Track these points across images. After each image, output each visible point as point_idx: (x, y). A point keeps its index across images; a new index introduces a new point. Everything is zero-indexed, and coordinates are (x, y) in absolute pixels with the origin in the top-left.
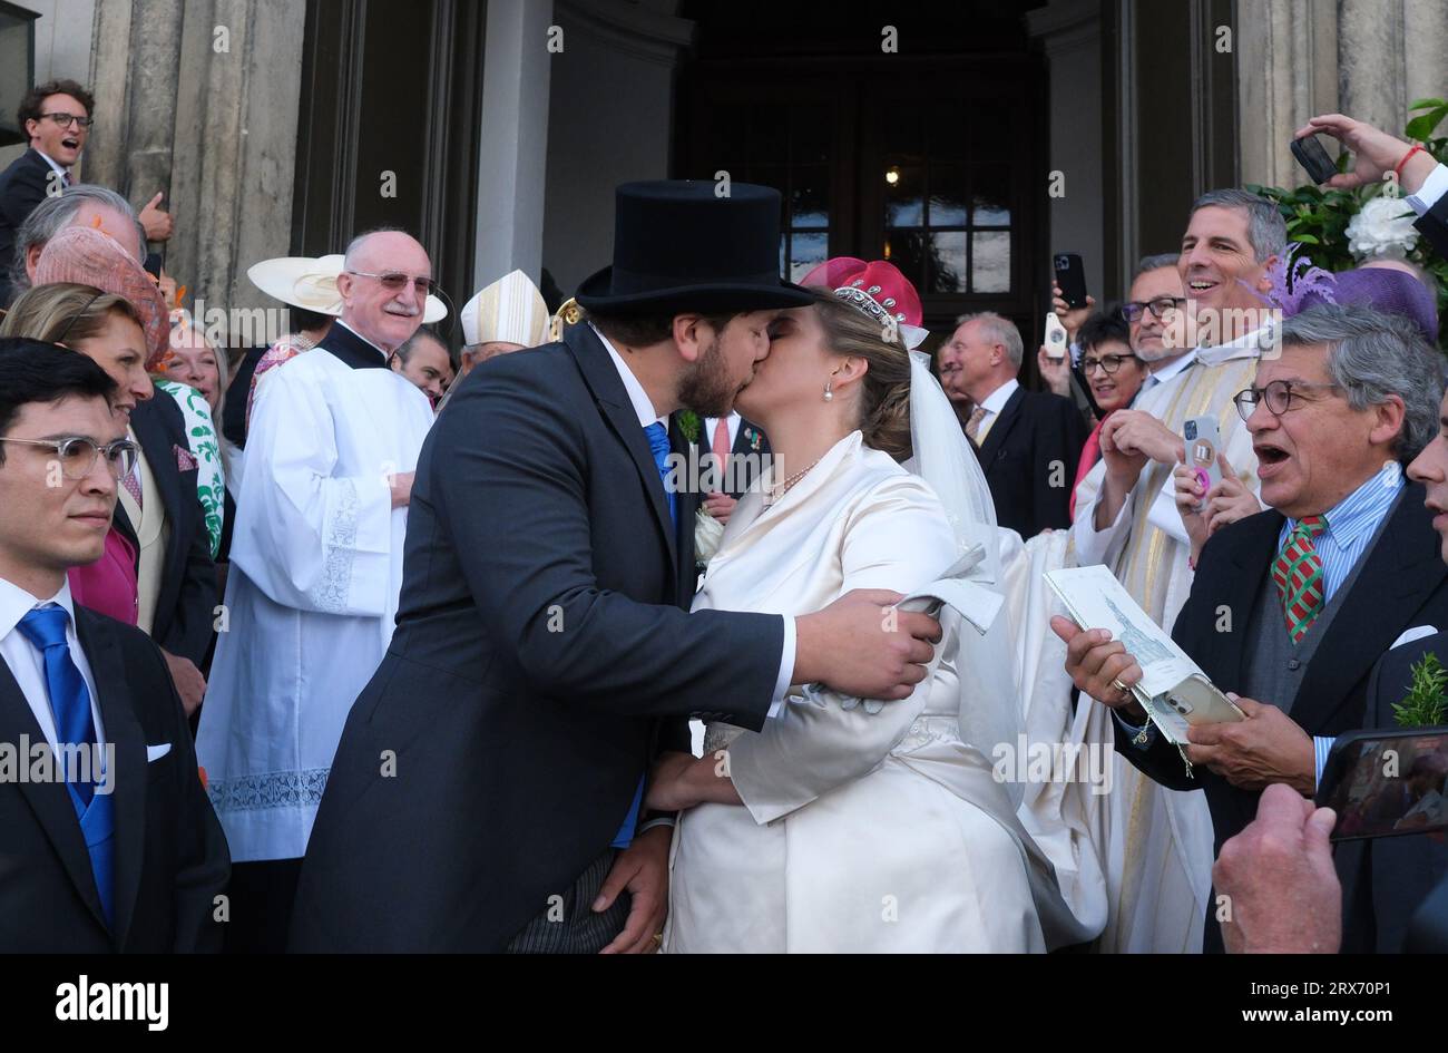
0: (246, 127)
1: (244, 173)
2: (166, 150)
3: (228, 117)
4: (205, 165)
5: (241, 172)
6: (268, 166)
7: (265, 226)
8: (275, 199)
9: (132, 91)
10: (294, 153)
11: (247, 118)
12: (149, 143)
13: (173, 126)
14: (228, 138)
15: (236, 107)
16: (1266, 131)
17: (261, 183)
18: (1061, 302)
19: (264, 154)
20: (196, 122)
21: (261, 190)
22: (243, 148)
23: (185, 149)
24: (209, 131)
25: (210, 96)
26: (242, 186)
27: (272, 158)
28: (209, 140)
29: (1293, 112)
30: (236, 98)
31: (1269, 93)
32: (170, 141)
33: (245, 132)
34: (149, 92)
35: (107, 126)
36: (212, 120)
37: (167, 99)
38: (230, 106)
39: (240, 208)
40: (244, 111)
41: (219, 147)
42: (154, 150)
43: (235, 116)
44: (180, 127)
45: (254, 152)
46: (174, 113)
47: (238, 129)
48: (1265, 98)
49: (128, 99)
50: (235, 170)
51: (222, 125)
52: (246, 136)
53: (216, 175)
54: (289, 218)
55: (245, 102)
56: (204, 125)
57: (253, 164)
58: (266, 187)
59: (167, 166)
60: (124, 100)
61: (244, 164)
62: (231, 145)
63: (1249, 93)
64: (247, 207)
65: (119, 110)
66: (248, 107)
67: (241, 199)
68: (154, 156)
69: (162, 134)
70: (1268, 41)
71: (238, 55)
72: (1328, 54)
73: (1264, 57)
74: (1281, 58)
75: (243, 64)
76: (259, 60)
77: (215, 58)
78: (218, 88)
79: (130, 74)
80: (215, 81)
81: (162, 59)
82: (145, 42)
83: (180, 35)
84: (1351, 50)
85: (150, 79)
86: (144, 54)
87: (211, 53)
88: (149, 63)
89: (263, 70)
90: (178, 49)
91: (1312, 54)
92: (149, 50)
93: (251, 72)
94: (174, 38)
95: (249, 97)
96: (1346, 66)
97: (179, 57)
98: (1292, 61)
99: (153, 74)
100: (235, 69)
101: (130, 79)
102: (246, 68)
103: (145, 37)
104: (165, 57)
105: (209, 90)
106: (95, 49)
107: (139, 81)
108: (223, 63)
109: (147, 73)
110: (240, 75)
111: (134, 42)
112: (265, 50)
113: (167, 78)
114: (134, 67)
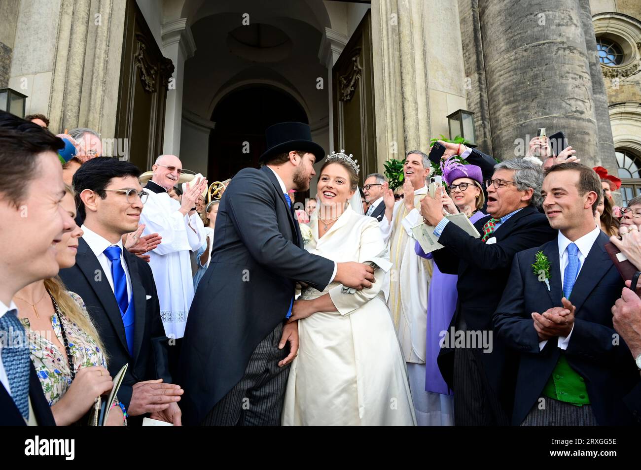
0: (101, 133)
9: (63, 119)
11: (101, 130)
16: (386, 149)
25: (89, 123)
30: (97, 124)
34: (69, 120)
35: (53, 130)
37: (75, 122)
38: (95, 126)
40: (100, 128)
48: (386, 140)
49: (62, 122)
55: (100, 126)
60: (60, 122)
63: (380, 140)
65: (58, 125)
66: (101, 127)
70: (386, 126)
71: (98, 112)
72: (401, 130)
73: (385, 130)
74: (390, 130)
75: (100, 114)
76: (104, 114)
77: (91, 112)
78: (92, 120)
79: (62, 114)
80: (91, 118)
81: (74, 111)
82: (68, 105)
83: (80, 104)
84: (407, 129)
85: (70, 116)
86: (68, 108)
87: (89, 110)
88: (70, 111)
89: (105, 117)
90: (79, 107)
91: (397, 130)
92: (69, 107)
93: (102, 117)
94: (78, 105)
95: (101, 124)
96: (406, 133)
97: (79, 110)
98: (392, 131)
99: (71, 115)
100: (97, 116)
101: (62, 116)
102: (101, 116)
103: (68, 103)
104: (75, 110)
105: (88, 121)
106: (50, 106)
107: (66, 117)
108: (93, 113)
109: (69, 114)
110: (99, 117)
111: (64, 105)
112: (106, 111)
113: (75, 116)
114: (64, 113)
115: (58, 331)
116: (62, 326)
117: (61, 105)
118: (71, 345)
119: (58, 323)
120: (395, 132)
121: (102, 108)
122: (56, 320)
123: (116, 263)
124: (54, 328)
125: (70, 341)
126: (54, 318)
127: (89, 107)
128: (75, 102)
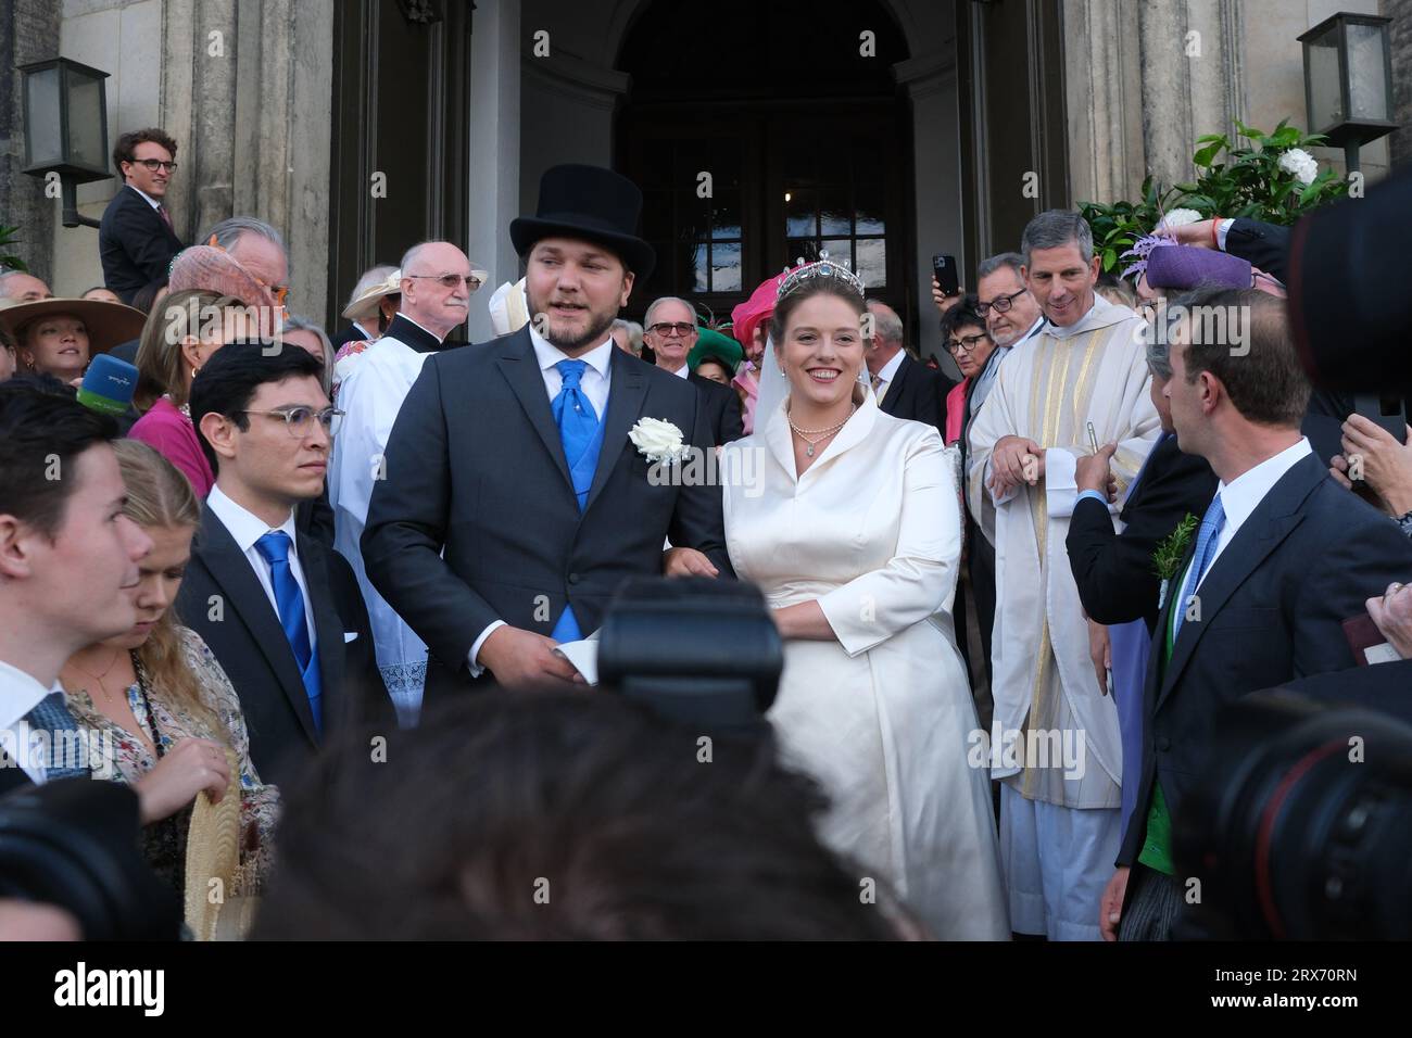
0: (292, 166)
1: (291, 204)
2: (228, 186)
3: (276, 158)
4: (260, 198)
5: (288, 201)
6: (309, 196)
7: (308, 245)
8: (316, 224)
9: (197, 138)
10: (328, 186)
11: (292, 159)
12: (214, 180)
13: (233, 166)
14: (277, 175)
15: (283, 149)
16: (1089, 159)
17: (305, 211)
18: (939, 292)
19: (305, 188)
20: (251, 162)
21: (305, 217)
22: (290, 182)
23: (242, 184)
24: (261, 169)
25: (261, 142)
26: (290, 213)
27: (312, 191)
28: (262, 176)
29: (1110, 144)
30: (283, 143)
31: (1092, 130)
32: (230, 178)
33: (290, 170)
34: (211, 138)
36: (264, 161)
37: (227, 144)
38: (277, 149)
39: (290, 232)
40: (289, 153)
41: (271, 182)
42: (218, 185)
43: (282, 157)
44: (238, 167)
45: (299, 186)
46: (233, 155)
47: (285, 167)
48: (1088, 132)
49: (194, 144)
50: (284, 201)
51: (272, 164)
52: (292, 174)
53: (269, 205)
54: (327, 239)
55: (290, 146)
56: (257, 164)
57: (298, 195)
58: (308, 213)
59: (229, 198)
60: (191, 145)
61: (291, 196)
62: (280, 181)
63: (1076, 131)
64: (294, 231)
66: (293, 150)
67: (290, 222)
68: (219, 190)
69: (224, 173)
70: (1089, 90)
71: (283, 108)
72: (1135, 100)
73: (1087, 103)
74: (1100, 102)
75: (287, 115)
76: (298, 112)
77: (264, 111)
78: (268, 135)
79: (194, 124)
80: (265, 129)
81: (221, 112)
82: (207, 98)
83: (235, 92)
84: (1153, 97)
85: (212, 129)
86: (207, 107)
87: (259, 106)
88: (211, 115)
89: (302, 120)
90: (234, 103)
91: (1123, 99)
92: (210, 104)
93: (293, 121)
94: (230, 95)
95: (293, 142)
96: (1149, 109)
97: (235, 109)
98: (1108, 105)
99: (214, 123)
100: (280, 120)
101: (194, 128)
102: (289, 118)
103: (206, 93)
104: (224, 110)
105: (259, 137)
106: (163, 103)
107: (203, 130)
108: (270, 114)
109: (210, 122)
110: (284, 124)
111: (197, 98)
112: (303, 103)
113: (225, 127)
114: (197, 119)
115: (140, 715)
116: (148, 707)
117: (190, 98)
118: (167, 741)
119: (141, 701)
120: (1115, 108)
121: (292, 96)
122: (137, 694)
123: (279, 569)
124: (133, 710)
125: (164, 732)
126: (133, 692)
127: (260, 97)
128: (223, 88)
